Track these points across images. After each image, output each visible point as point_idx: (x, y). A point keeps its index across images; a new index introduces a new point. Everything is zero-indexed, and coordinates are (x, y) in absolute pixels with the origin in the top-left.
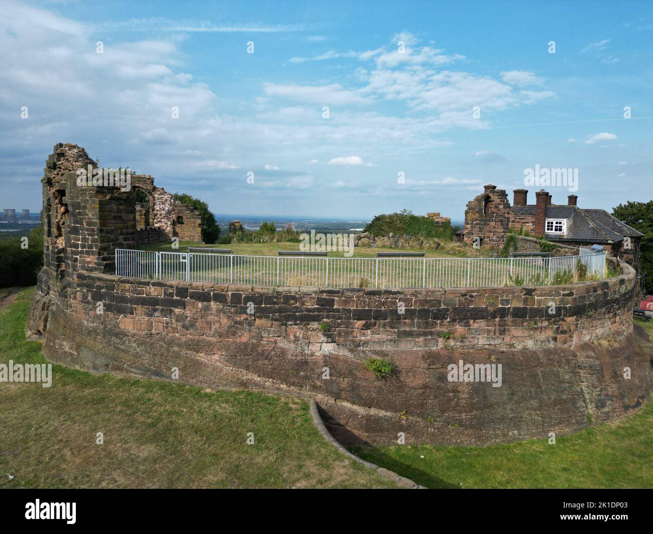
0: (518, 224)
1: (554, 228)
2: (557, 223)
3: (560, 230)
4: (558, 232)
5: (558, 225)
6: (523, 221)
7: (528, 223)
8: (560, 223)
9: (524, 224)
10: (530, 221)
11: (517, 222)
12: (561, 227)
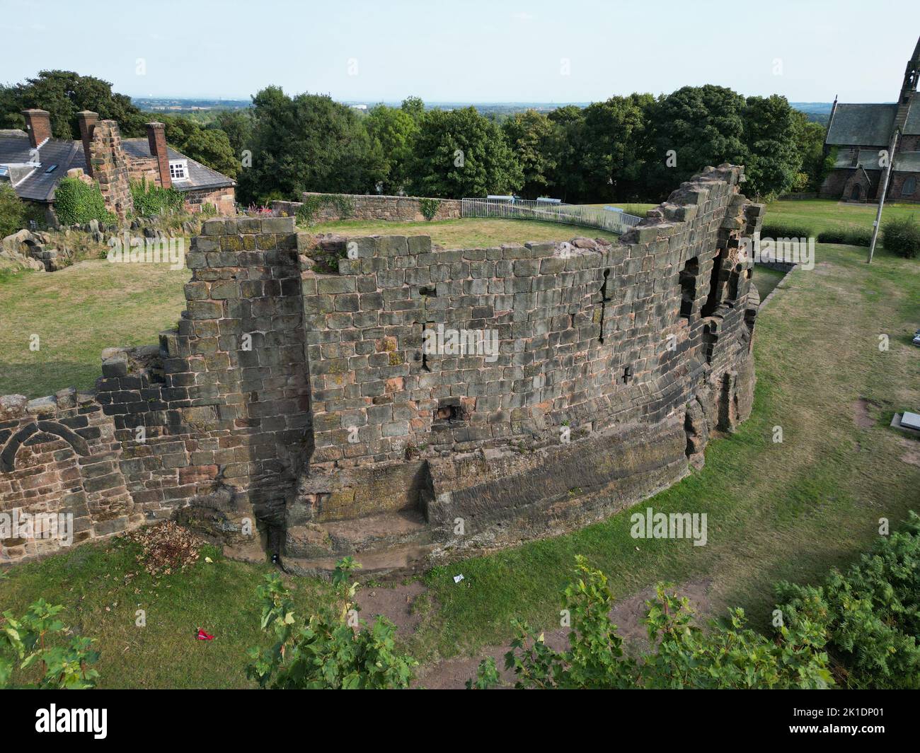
0: (136, 173)
1: (175, 173)
2: (177, 166)
3: (182, 175)
4: (180, 178)
5: (179, 169)
6: (143, 168)
7: (150, 170)
8: (181, 166)
9: (145, 172)
10: (151, 167)
11: (136, 170)
12: (181, 171)
